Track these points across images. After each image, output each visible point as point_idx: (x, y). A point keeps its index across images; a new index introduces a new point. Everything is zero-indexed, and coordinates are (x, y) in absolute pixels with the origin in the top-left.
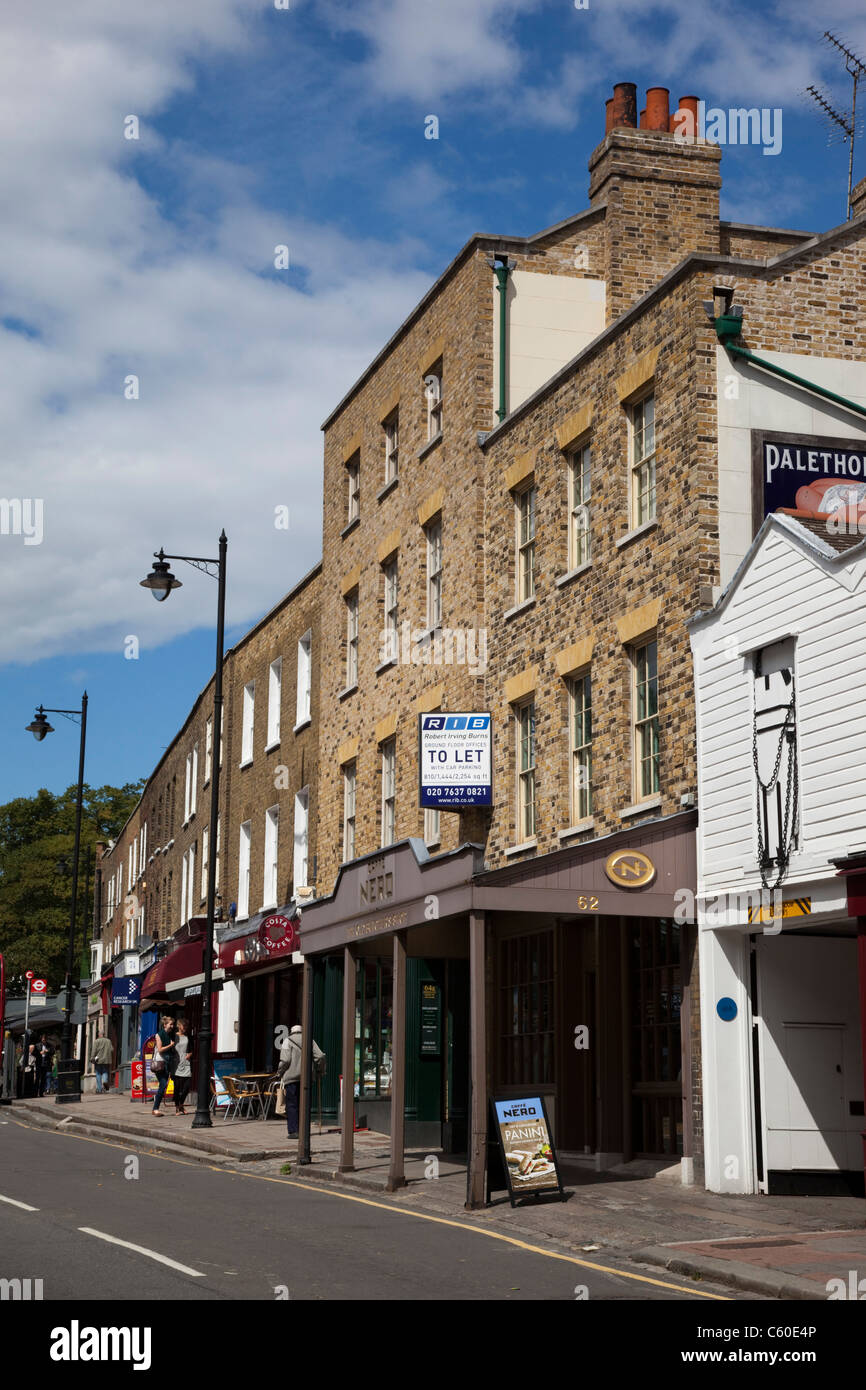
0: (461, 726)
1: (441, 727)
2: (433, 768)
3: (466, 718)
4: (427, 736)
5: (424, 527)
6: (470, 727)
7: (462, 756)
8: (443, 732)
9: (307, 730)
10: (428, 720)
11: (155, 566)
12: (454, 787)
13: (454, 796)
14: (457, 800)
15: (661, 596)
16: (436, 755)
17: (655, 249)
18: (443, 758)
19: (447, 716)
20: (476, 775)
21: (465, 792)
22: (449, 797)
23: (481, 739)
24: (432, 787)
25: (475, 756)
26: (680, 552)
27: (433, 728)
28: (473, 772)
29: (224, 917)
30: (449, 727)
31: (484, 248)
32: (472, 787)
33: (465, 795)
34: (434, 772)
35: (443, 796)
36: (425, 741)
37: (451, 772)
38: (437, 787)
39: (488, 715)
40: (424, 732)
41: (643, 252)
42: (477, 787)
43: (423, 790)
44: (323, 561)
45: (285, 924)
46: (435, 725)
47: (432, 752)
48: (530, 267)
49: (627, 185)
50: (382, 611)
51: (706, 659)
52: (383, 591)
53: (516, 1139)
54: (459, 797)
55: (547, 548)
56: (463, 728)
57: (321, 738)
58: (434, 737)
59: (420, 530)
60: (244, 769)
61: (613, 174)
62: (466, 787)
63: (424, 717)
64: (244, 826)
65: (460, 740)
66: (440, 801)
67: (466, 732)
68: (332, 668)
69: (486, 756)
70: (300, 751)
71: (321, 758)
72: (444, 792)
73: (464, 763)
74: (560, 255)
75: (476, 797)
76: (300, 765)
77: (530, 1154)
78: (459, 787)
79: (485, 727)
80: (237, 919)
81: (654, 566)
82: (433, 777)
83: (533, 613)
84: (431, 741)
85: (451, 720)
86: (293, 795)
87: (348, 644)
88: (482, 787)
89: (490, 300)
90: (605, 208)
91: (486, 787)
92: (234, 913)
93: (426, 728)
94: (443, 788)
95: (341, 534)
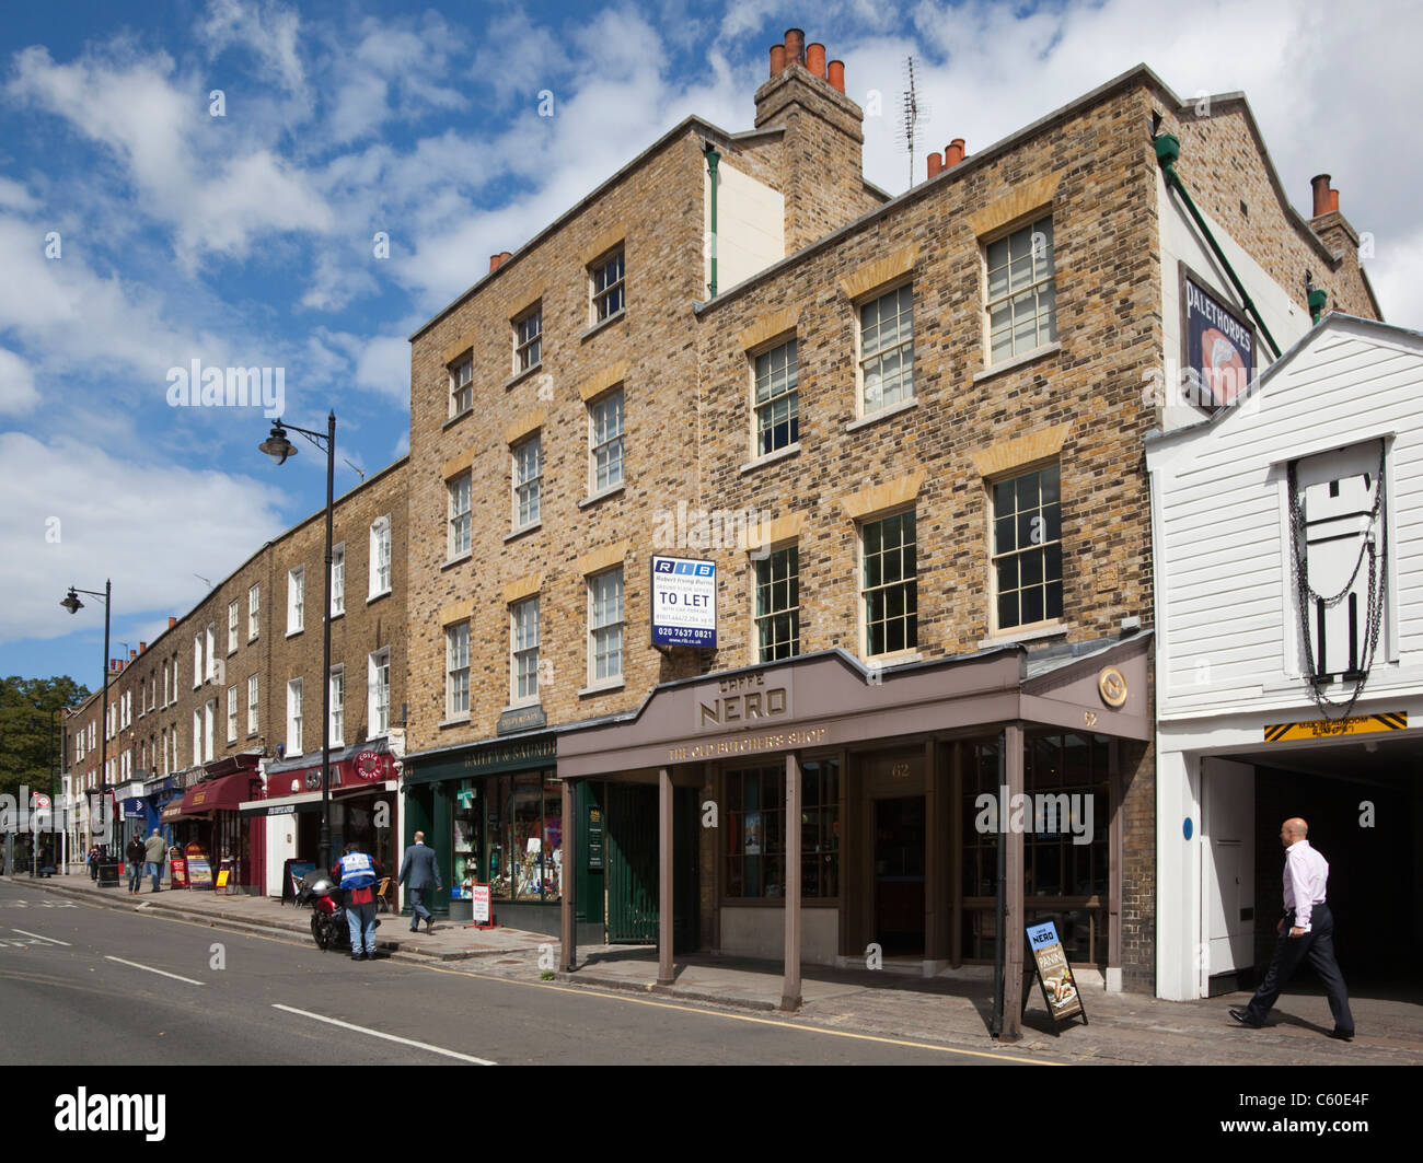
0: (689, 572)
1: (671, 571)
2: (664, 609)
3: (693, 565)
4: (658, 578)
5: (587, 402)
6: (697, 573)
7: (690, 600)
8: (673, 575)
9: (386, 600)
10: (659, 563)
11: (273, 432)
12: (683, 629)
13: (683, 637)
14: (686, 641)
15: (1071, 422)
16: (667, 597)
17: (822, 176)
18: (673, 600)
19: (676, 561)
20: (700, 618)
21: (693, 633)
22: (678, 637)
23: (707, 586)
24: (663, 627)
25: (702, 600)
26: (1110, 374)
27: (664, 571)
28: (699, 616)
29: (269, 755)
30: (679, 571)
31: (697, 131)
32: (699, 630)
33: (693, 637)
34: (665, 613)
35: (673, 636)
36: (656, 583)
37: (681, 614)
38: (668, 627)
39: (712, 564)
40: (656, 574)
41: (815, 177)
42: (704, 630)
43: (655, 629)
44: (412, 453)
45: (375, 759)
46: (666, 569)
47: (664, 594)
48: (732, 162)
49: (803, 114)
50: (510, 486)
51: (1177, 477)
52: (510, 469)
53: (1047, 966)
54: (688, 638)
55: (822, 397)
56: (691, 574)
57: (410, 605)
58: (665, 579)
59: (583, 405)
60: (289, 638)
61: (794, 101)
62: (694, 630)
63: (656, 559)
64: (292, 684)
65: (688, 585)
66: (671, 640)
67: (693, 577)
68: (426, 545)
69: (711, 601)
70: (375, 618)
71: (411, 621)
72: (674, 632)
73: (692, 607)
74: (752, 160)
75: (702, 639)
76: (375, 629)
77: (1059, 980)
78: (688, 629)
79: (710, 575)
80: (286, 756)
81: (1053, 394)
82: (664, 617)
83: (795, 463)
84: (662, 582)
85: (681, 565)
86: (365, 653)
87: (449, 521)
88: (708, 630)
89: (702, 180)
90: (783, 132)
91: (712, 631)
92: (282, 751)
93: (658, 570)
94: (673, 628)
95: (443, 425)
